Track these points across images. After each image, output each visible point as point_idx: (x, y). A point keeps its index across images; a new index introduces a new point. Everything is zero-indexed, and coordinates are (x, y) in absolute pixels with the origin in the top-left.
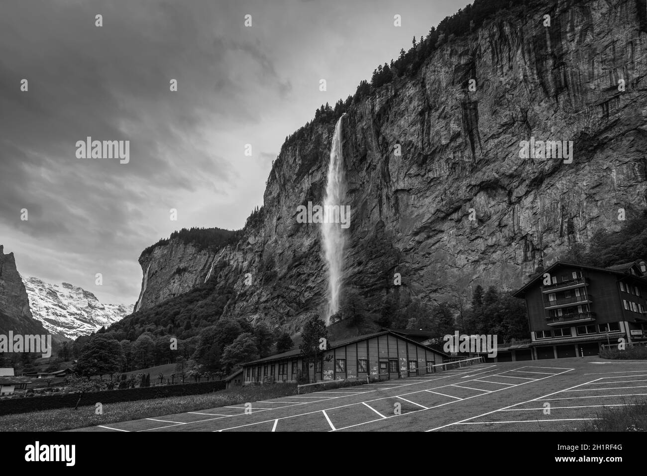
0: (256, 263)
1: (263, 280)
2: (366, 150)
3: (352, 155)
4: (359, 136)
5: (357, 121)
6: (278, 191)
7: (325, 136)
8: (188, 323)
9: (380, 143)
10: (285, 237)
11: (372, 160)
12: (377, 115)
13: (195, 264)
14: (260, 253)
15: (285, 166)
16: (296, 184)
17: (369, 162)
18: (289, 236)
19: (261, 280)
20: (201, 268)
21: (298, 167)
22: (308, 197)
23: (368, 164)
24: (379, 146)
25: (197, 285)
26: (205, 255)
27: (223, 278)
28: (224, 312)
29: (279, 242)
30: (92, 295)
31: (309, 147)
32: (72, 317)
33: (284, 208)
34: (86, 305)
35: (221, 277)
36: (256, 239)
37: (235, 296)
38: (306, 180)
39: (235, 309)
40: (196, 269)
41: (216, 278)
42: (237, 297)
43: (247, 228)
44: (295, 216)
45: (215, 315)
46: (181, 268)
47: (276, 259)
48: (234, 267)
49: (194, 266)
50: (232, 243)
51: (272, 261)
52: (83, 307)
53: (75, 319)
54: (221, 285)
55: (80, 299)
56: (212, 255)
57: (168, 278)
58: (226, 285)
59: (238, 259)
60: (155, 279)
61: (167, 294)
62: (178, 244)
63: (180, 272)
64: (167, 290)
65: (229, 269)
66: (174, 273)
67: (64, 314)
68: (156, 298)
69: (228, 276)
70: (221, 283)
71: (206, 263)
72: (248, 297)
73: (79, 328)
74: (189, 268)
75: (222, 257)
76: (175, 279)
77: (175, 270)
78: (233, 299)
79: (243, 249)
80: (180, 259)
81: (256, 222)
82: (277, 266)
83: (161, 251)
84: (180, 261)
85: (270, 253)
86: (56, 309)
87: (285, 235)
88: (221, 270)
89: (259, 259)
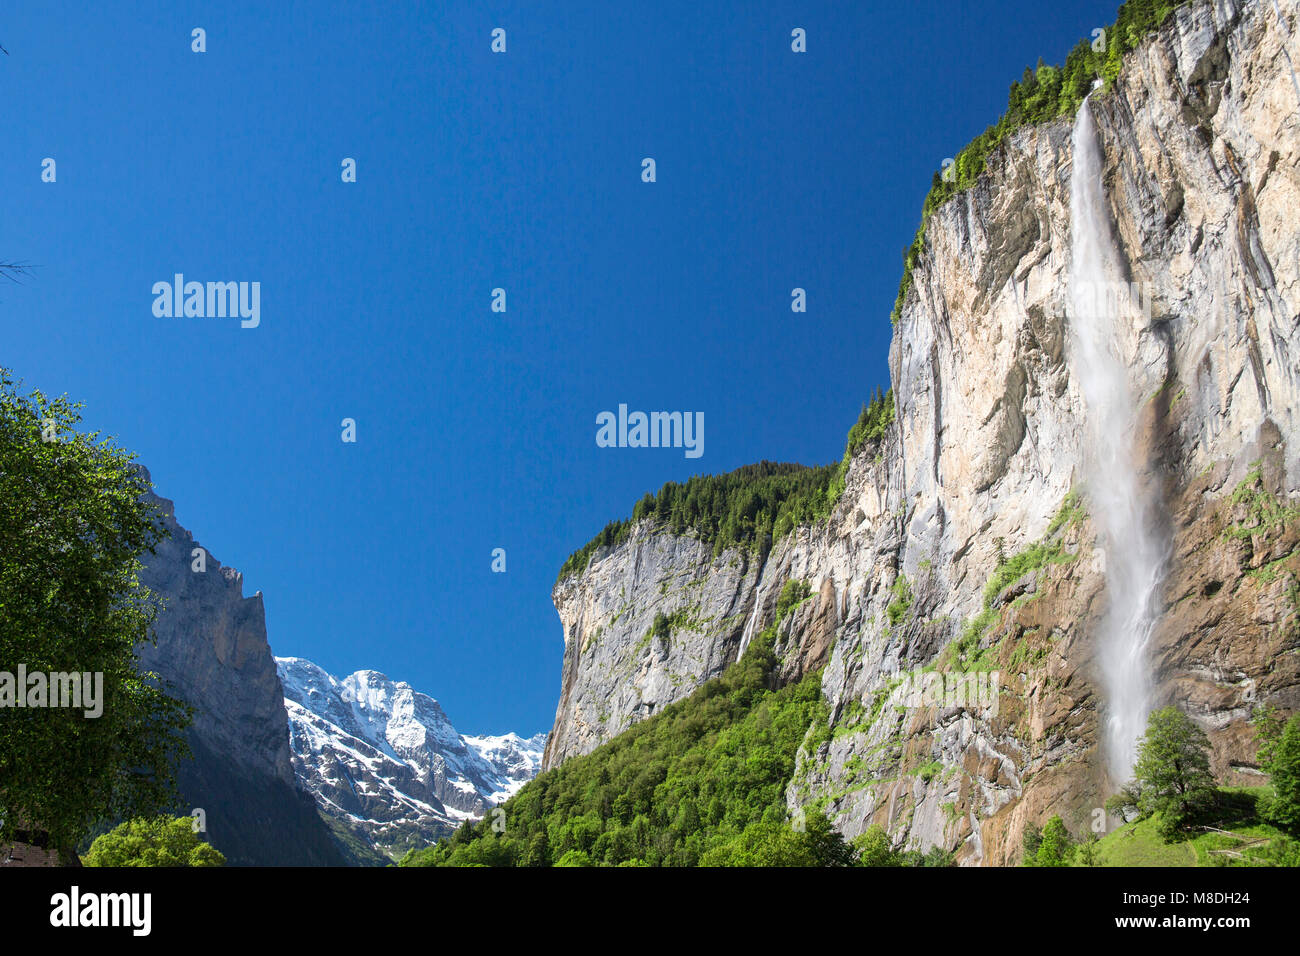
0: (882, 588)
1: (910, 653)
2: (1177, 189)
3: (1136, 211)
4: (1150, 150)
5: (1132, 106)
6: (930, 340)
7: (1044, 161)
8: (693, 809)
9: (1219, 165)
10: (966, 495)
11: (1204, 220)
12: (1191, 85)
13: (705, 597)
14: (893, 554)
15: (940, 262)
16: (978, 315)
17: (1196, 224)
18: (980, 491)
19: (904, 653)
20: (723, 610)
21: (979, 263)
22: (1023, 353)
23: (1195, 232)
24: (1217, 172)
25: (715, 670)
26: (734, 564)
27: (791, 641)
28: (798, 770)
29: (950, 514)
30: (435, 707)
31: (1003, 199)
32: (386, 780)
33: (952, 397)
34: (421, 740)
35: (784, 640)
36: (884, 497)
37: (827, 710)
38: (1009, 302)
39: (830, 759)
40: (709, 614)
41: (773, 643)
42: (832, 715)
43: (853, 465)
44: (989, 419)
45: (772, 779)
46: (668, 615)
47: (946, 574)
48: (824, 600)
49: (703, 606)
50: (812, 518)
51: (932, 582)
52: (413, 747)
53: (393, 788)
54: (785, 669)
55: (406, 722)
56: (754, 564)
57: (631, 650)
58: (801, 668)
59: (832, 573)
60: (597, 654)
61: (631, 706)
62: (655, 534)
63: (664, 627)
64: (632, 691)
65: (809, 610)
66: (648, 633)
67: (368, 772)
68: (602, 719)
69: (806, 633)
70: (785, 661)
71: (738, 593)
72: (867, 715)
73: (404, 816)
74: (690, 612)
75: (783, 567)
76: (652, 653)
77: (649, 621)
78: (822, 722)
79: (847, 537)
80: (664, 583)
81: (877, 440)
82: (950, 599)
83: (611, 563)
84: (663, 592)
85: (923, 552)
86: (349, 756)
87: (967, 488)
88: (783, 615)
89: (891, 576)
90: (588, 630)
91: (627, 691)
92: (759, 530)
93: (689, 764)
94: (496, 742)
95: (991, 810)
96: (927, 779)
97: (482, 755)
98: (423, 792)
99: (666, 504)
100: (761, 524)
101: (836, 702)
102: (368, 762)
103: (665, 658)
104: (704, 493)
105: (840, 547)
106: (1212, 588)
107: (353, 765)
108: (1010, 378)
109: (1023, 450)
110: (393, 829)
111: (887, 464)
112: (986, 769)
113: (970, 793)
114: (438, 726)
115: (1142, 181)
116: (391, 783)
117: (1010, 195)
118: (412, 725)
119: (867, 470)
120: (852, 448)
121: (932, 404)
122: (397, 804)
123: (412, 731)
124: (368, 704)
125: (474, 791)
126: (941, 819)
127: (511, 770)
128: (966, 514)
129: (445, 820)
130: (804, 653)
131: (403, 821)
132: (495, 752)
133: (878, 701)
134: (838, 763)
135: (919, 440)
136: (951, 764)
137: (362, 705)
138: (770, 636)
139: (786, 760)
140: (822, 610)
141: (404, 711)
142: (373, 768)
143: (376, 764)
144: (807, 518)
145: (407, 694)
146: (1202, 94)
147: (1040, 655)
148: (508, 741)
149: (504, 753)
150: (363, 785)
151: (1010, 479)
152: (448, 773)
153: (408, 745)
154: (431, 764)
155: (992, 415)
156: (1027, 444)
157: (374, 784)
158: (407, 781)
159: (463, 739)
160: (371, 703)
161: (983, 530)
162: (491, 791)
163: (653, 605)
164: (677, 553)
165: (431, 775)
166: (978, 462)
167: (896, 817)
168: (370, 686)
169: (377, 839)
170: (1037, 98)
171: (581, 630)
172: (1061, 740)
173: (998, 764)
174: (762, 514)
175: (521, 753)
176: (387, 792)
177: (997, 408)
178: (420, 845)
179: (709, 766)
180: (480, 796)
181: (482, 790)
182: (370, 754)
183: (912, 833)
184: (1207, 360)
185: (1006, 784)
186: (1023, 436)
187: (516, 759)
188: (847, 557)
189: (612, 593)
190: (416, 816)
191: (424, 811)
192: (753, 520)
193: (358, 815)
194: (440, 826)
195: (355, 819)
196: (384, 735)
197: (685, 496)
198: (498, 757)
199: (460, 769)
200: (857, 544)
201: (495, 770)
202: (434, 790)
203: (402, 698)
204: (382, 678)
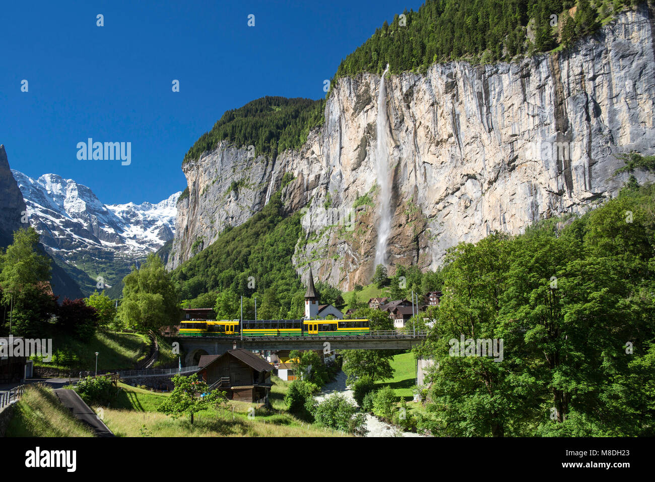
0: (322, 196)
2: (403, 115)
3: (394, 116)
4: (397, 103)
5: (393, 87)
6: (338, 115)
7: (372, 86)
9: (411, 116)
10: (348, 171)
12: (405, 94)
13: (251, 175)
14: (326, 185)
16: (353, 117)
18: (353, 170)
20: (259, 181)
21: (354, 103)
22: (366, 134)
25: (257, 204)
26: (263, 162)
27: (287, 197)
28: (296, 252)
29: (344, 176)
30: (89, 191)
31: (361, 88)
32: (68, 229)
33: (345, 138)
34: (84, 208)
35: (285, 196)
36: (322, 149)
37: (305, 233)
38: (362, 117)
39: (307, 250)
40: (254, 182)
41: (280, 198)
42: (307, 236)
43: (310, 134)
44: (356, 150)
45: (287, 254)
46: (237, 181)
47: (342, 195)
48: (299, 182)
49: (251, 178)
50: (294, 147)
51: (338, 197)
52: (80, 212)
53: (72, 233)
54: (286, 207)
55: (74, 199)
56: (271, 162)
57: (222, 195)
58: (291, 207)
59: (302, 171)
60: (207, 196)
61: (224, 217)
62: (229, 147)
63: (236, 187)
64: (224, 212)
65: (294, 185)
66: (229, 189)
67: (58, 226)
68: (212, 222)
69: (293, 194)
70: (285, 204)
71: (265, 174)
72: (318, 237)
73: (80, 247)
74: (245, 181)
75: (283, 165)
76: (231, 197)
77: (228, 184)
78: (303, 238)
79: (308, 158)
80: (234, 168)
81: (320, 126)
82: (343, 203)
83: (210, 158)
84: (234, 172)
85: (335, 186)
86: (47, 219)
87: (349, 169)
88: (284, 186)
89: (326, 192)
90: (202, 186)
91: (222, 212)
92: (272, 147)
93: (258, 249)
94: (124, 207)
95: (352, 270)
96: (336, 260)
97: (116, 214)
98: (88, 234)
99: (233, 134)
100: (273, 145)
101: (308, 232)
102: (57, 221)
103: (237, 199)
104: (249, 130)
105: (305, 162)
106: (400, 225)
107: (49, 223)
108: (362, 140)
109: (365, 160)
110: (75, 253)
111: (323, 137)
112: (351, 260)
113: (346, 265)
114: (92, 201)
115: (395, 109)
116: (71, 231)
117: (363, 88)
118: (78, 201)
119: (316, 137)
120: (310, 127)
121: (339, 137)
122: (75, 241)
123: (78, 204)
124: (52, 191)
125: (114, 232)
126: (339, 271)
127: (132, 221)
128: (348, 176)
129: (102, 247)
130: (292, 201)
131: (80, 249)
132: (123, 212)
133: (321, 233)
134: (309, 251)
135: (334, 147)
136: (342, 255)
137: (49, 192)
138: (279, 194)
139: (292, 248)
140: (299, 185)
141: (73, 194)
142: (60, 224)
143: (61, 222)
144: (292, 147)
145: (73, 185)
146: (407, 98)
147: (364, 232)
148: (129, 206)
149: (128, 213)
150: (57, 233)
151: (362, 168)
152: (100, 224)
153: (77, 211)
154: (90, 220)
155: (357, 149)
156: (366, 159)
157: (62, 232)
158: (79, 230)
159: (105, 207)
160: (54, 191)
161: (353, 183)
162: (122, 232)
163: (230, 178)
164: (239, 156)
165: (91, 226)
166: (352, 162)
167: (327, 270)
168: (53, 182)
169: (67, 258)
170: (371, 64)
171: (198, 185)
172: (368, 256)
173: (354, 259)
174: (273, 140)
175: (136, 212)
176: (69, 236)
177: (358, 147)
178: (90, 260)
179: (266, 251)
180: (117, 235)
181: (118, 231)
182: (58, 217)
183: (331, 275)
184: (406, 164)
185: (356, 264)
186: (366, 156)
187: (134, 215)
188: (308, 166)
189: (211, 170)
190: (86, 246)
191: (90, 244)
192: (269, 143)
193: (56, 248)
194: (99, 250)
195: (54, 250)
196: (62, 207)
197: (240, 131)
198: (125, 215)
199: (105, 222)
200: (312, 162)
201: (124, 221)
202: (93, 232)
203: (71, 187)
204: (58, 178)
